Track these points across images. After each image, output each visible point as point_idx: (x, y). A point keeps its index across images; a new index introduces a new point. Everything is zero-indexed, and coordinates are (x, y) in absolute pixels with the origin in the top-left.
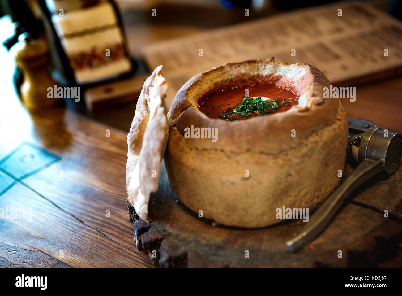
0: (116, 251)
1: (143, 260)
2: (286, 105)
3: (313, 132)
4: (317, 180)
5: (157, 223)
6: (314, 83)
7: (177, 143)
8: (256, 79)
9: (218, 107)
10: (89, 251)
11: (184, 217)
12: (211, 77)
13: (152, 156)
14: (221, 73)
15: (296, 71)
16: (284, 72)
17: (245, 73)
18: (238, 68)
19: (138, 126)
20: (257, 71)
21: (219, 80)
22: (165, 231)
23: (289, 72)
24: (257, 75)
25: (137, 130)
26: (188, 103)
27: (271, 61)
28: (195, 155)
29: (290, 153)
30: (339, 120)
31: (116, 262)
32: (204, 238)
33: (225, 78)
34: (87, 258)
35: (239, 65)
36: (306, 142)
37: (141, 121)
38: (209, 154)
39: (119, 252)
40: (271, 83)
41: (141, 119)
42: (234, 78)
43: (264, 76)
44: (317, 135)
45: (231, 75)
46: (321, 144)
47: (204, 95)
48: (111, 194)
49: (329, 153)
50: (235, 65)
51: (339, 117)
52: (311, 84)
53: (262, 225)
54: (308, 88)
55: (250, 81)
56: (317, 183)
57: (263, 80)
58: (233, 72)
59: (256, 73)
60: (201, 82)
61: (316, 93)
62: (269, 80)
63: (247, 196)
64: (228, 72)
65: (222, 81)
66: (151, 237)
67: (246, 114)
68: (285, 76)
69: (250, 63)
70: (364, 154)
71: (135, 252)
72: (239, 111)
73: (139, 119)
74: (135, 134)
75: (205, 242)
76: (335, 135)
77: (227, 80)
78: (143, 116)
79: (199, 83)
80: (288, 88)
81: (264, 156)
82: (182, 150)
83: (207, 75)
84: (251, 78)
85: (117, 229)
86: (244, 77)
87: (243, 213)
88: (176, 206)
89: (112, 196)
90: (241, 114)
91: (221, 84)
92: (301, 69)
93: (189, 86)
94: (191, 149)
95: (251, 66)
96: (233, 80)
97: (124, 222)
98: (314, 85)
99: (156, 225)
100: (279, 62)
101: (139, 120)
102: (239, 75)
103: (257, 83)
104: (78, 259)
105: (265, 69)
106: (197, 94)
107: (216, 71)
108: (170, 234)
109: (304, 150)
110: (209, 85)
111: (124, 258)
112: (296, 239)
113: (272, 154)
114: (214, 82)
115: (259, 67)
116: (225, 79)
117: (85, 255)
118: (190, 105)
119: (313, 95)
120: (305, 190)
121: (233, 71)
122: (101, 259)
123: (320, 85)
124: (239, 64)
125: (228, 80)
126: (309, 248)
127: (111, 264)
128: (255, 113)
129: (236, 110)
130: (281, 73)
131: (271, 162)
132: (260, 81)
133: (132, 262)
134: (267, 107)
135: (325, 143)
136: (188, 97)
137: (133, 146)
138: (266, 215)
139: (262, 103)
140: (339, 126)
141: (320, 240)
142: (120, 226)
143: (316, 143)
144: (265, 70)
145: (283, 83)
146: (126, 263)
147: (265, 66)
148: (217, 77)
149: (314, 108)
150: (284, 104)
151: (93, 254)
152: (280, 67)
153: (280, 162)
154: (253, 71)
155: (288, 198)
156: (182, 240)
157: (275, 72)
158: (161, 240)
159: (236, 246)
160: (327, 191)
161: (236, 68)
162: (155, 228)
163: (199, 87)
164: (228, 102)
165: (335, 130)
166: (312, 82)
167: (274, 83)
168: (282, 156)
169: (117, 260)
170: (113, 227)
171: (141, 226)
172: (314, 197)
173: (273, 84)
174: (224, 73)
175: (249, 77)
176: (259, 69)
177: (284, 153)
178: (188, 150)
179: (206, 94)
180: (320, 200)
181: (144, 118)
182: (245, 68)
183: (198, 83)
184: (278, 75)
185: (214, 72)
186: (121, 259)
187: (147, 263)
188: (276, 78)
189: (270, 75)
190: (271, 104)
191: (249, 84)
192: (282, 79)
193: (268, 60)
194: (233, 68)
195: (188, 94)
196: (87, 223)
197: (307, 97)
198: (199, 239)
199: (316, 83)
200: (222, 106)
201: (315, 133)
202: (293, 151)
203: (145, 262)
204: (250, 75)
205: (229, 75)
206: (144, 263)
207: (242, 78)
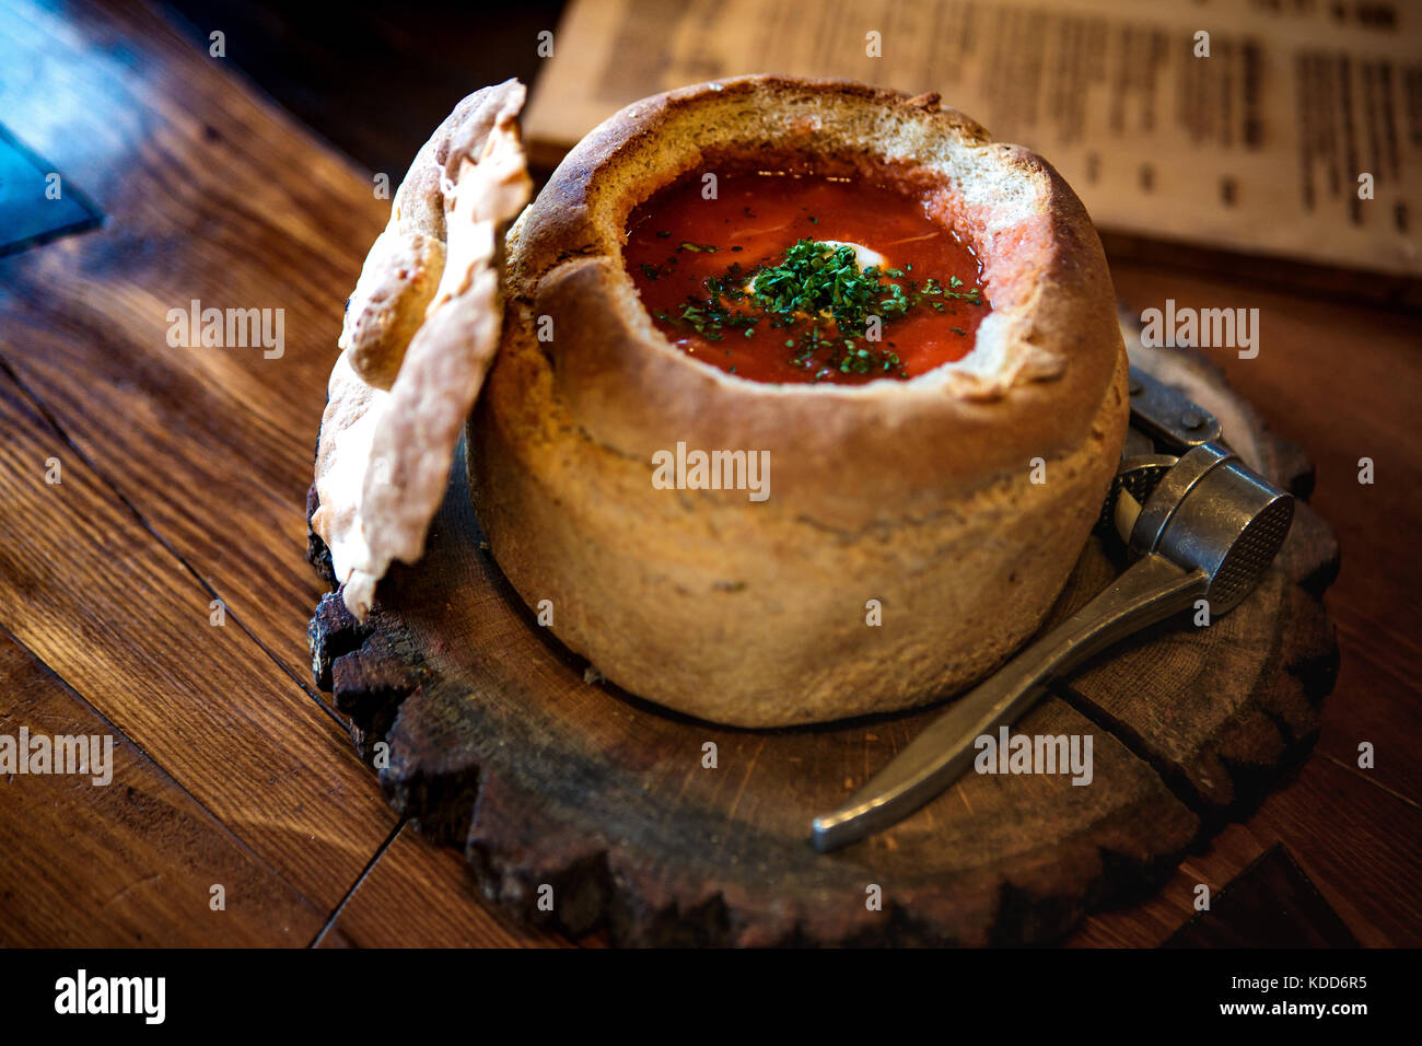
0: (241, 667)
1: (328, 728)
2: (936, 306)
3: (996, 478)
4: (969, 621)
5: (398, 624)
6: (1050, 284)
7: (522, 389)
8: (858, 163)
9: (697, 250)
10: (149, 644)
11: (493, 618)
12: (696, 119)
13: (422, 443)
14: (735, 109)
15: (1003, 183)
16: (960, 168)
17: (821, 131)
18: (800, 104)
19: (393, 297)
20: (867, 134)
21: (723, 136)
22: (419, 660)
23: (977, 176)
24: (864, 148)
25: (387, 311)
26: (589, 233)
27: (924, 108)
28: (575, 459)
29: (898, 535)
30: (1098, 436)
31: (233, 712)
32: (546, 723)
33: (747, 133)
34: (135, 671)
35: (809, 95)
36: (959, 509)
37: (407, 282)
38: (623, 471)
39: (250, 674)
40: (905, 191)
41: (411, 275)
42: (781, 139)
43: (887, 160)
44: (1005, 490)
45: (770, 128)
46: (1009, 520)
47: (657, 191)
48: (259, 423)
49: (1031, 548)
50: (793, 93)
51: (1098, 427)
52: (1036, 283)
53: (750, 721)
54: (1023, 294)
55: (833, 164)
56: (965, 631)
57: (882, 173)
58: (781, 118)
59: (861, 140)
60: (656, 137)
61: (1046, 326)
62: (901, 180)
63: (720, 637)
64: (764, 112)
65: (734, 141)
66: (369, 675)
67: (788, 315)
68: (960, 185)
69: (848, 96)
70: (1153, 539)
71: (304, 688)
72: (767, 294)
73: (405, 268)
74: (377, 324)
75: (546, 740)
76: (1066, 495)
77: (751, 143)
78: (419, 263)
79: (650, 142)
80: (959, 233)
81: (808, 533)
82: (534, 420)
83: (686, 112)
84: (839, 154)
85: (259, 580)
86: (815, 145)
87: (696, 678)
88: (475, 566)
89: (262, 432)
90: (771, 306)
91: (727, 151)
92: (1019, 180)
93: (610, 154)
94: (565, 429)
95: (850, 108)
96: (772, 147)
97: (286, 555)
98: (1047, 293)
99: (395, 630)
100: (952, 123)
101: (404, 275)
102: (800, 132)
103: (857, 176)
104: (105, 666)
105: (896, 132)
106: (632, 187)
107: (720, 101)
108: (433, 678)
109: (949, 533)
110: (683, 152)
111: (264, 703)
112: (847, 816)
113: (835, 530)
114: (702, 143)
115: (878, 121)
116: (745, 137)
117: (130, 657)
118: (597, 241)
119: (1033, 338)
120: (920, 648)
121: (782, 111)
122: (185, 690)
123: (1068, 294)
124: (810, 92)
125: (757, 144)
126: (882, 845)
127: (217, 718)
128: (818, 315)
129: (759, 283)
130: (947, 169)
131: (825, 555)
132: (869, 173)
133: (291, 723)
134: (869, 299)
135: (1028, 521)
136: (595, 202)
137: (365, 362)
138: (770, 699)
139: (853, 283)
140: (1091, 461)
141: (926, 823)
142: (271, 569)
143: (996, 516)
144: (896, 140)
145: (946, 208)
146: (267, 724)
147: (900, 121)
148: (720, 126)
149: (1020, 395)
150: (929, 300)
151: (159, 662)
152: (951, 140)
153: (858, 558)
154: (854, 129)
155: (855, 661)
156: (470, 714)
157: (931, 155)
158: (402, 695)
159: (647, 782)
160: (993, 650)
161: (794, 102)
162: (390, 640)
163: (644, 160)
164: (735, 235)
165: (1072, 474)
166: (1043, 274)
167: (915, 192)
168: (868, 542)
169: (238, 702)
170: (246, 568)
171: (341, 621)
172: (946, 667)
173: (914, 196)
174: (748, 112)
175: (834, 150)
176: (876, 129)
177: (880, 532)
178: (553, 426)
179: (663, 187)
180: (961, 676)
181: (421, 269)
182: (826, 112)
183: (645, 143)
184: (934, 174)
185: (712, 104)
186: (254, 705)
187: (341, 740)
188: (926, 180)
189: (909, 165)
190: (885, 290)
191: (827, 171)
192: (946, 194)
193: (916, 101)
194: (785, 104)
195: (598, 189)
196: (156, 527)
197: (1011, 335)
198: (531, 722)
199: (1056, 286)
200: (714, 248)
201: (1003, 483)
202: (910, 532)
203: (335, 735)
204: (838, 140)
205: (762, 125)
206: (329, 736)
207: (810, 145)
